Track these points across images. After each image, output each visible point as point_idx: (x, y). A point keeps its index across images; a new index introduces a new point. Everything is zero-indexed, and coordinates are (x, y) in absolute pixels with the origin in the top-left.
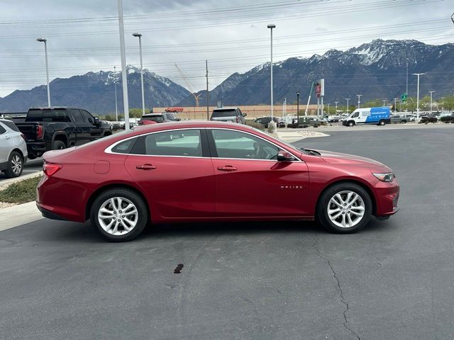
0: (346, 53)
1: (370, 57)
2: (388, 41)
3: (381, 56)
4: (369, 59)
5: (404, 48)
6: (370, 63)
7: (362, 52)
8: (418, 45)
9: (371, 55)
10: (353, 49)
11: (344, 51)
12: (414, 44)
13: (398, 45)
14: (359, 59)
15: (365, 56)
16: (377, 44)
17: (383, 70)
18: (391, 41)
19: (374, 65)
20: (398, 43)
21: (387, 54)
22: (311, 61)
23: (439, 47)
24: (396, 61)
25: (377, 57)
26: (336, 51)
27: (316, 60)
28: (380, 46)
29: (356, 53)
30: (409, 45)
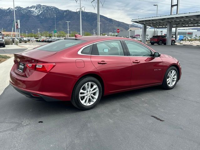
0: (25, 9)
1: (36, 12)
2: (43, 6)
3: (41, 12)
4: (36, 13)
5: (50, 9)
6: (36, 15)
7: (32, 9)
8: (56, 9)
9: (36, 11)
10: (28, 8)
11: (24, 8)
12: (54, 8)
13: (48, 8)
14: (31, 12)
15: (34, 11)
16: (39, 7)
17: (42, 19)
18: (45, 6)
19: (38, 16)
20: (48, 7)
21: (44, 11)
22: (8, 11)
23: (64, 11)
24: (47, 15)
25: (39, 12)
26: (20, 7)
27: (10, 11)
28: (40, 7)
29: (30, 9)
30: (52, 8)
